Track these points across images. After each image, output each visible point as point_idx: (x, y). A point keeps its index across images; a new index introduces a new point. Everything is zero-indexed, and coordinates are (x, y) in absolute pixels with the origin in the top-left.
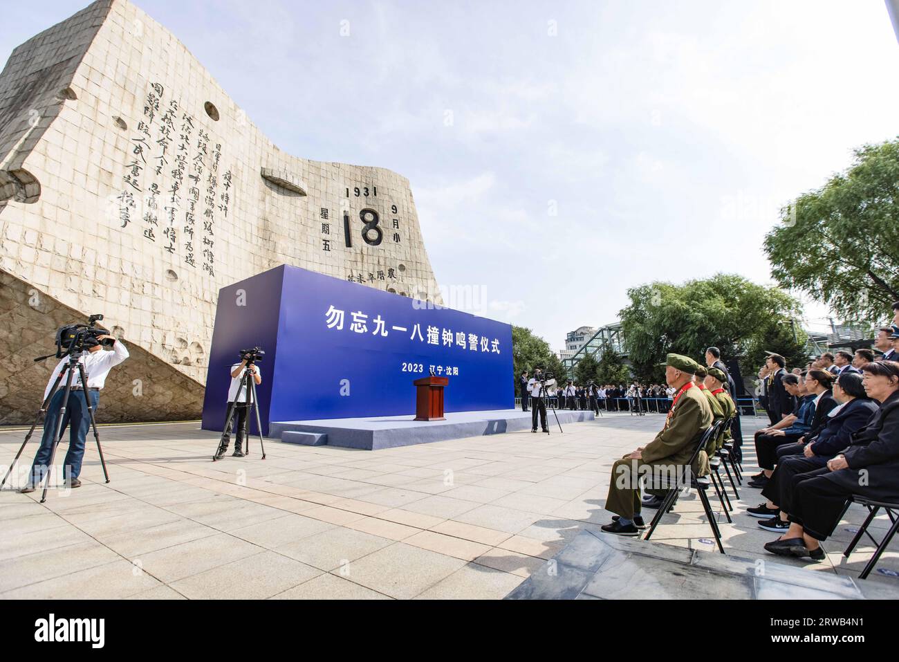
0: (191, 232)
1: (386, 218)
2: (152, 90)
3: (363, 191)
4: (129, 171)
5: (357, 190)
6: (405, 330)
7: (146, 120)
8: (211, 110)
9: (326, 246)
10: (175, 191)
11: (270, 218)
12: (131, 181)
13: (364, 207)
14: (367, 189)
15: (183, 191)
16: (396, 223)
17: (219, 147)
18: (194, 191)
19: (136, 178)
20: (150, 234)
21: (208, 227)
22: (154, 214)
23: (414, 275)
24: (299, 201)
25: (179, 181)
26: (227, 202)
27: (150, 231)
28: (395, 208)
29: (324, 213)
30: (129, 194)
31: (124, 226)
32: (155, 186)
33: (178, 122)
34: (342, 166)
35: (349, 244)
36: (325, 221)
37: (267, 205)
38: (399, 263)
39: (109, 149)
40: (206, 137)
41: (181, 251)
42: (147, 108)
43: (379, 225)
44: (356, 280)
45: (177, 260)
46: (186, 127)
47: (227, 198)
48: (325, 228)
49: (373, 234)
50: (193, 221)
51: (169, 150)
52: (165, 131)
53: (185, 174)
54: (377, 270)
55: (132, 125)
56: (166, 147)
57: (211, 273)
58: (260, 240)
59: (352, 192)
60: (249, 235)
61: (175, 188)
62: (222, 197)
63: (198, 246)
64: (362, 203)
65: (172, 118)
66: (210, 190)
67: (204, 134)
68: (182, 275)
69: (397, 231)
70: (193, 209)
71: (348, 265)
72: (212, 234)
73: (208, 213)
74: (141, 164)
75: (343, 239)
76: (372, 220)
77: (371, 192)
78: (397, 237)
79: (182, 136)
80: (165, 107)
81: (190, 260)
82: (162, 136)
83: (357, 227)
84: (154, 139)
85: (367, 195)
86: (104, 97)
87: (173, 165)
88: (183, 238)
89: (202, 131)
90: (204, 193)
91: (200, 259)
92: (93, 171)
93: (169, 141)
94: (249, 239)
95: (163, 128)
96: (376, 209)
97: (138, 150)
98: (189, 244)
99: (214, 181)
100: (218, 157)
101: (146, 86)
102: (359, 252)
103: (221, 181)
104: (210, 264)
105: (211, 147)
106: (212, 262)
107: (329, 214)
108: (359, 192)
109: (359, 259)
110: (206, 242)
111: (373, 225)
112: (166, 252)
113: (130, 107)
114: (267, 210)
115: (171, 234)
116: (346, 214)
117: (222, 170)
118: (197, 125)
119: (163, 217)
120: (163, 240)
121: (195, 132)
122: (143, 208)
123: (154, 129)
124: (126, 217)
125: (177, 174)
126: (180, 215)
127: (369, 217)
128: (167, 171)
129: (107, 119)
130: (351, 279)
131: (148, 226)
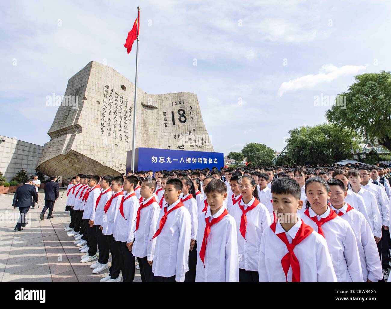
0: (121, 130)
1: (187, 112)
2: (105, 88)
3: (178, 103)
4: (102, 117)
5: (176, 103)
6: (178, 160)
7: (105, 99)
8: (123, 88)
9: (166, 126)
10: (115, 119)
11: (146, 119)
12: (103, 119)
13: (179, 108)
14: (180, 101)
15: (118, 118)
16: (191, 113)
17: (127, 99)
18: (121, 117)
19: (104, 118)
20: (109, 134)
21: (126, 128)
22: (110, 127)
23: (199, 132)
24: (155, 111)
25: (116, 115)
26: (131, 117)
27: (109, 133)
28: (191, 107)
29: (165, 114)
30: (103, 124)
31: (102, 134)
32: (109, 119)
33: (114, 96)
34: (170, 94)
35: (174, 124)
36: (165, 117)
37: (144, 115)
38: (193, 128)
39: (96, 111)
40: (123, 98)
41: (118, 137)
42: (105, 95)
43: (185, 115)
44: (177, 137)
45: (117, 140)
46: (116, 96)
47: (131, 116)
48: (165, 119)
49: (183, 119)
50: (121, 127)
51: (112, 106)
52: (110, 100)
53: (117, 112)
54: (184, 132)
55: (101, 102)
56: (111, 105)
57: (128, 142)
58: (143, 127)
59: (175, 104)
60: (139, 127)
61: (115, 118)
62: (129, 116)
63: (123, 134)
64: (178, 107)
65: (112, 95)
66: (125, 115)
67: (122, 97)
68: (119, 145)
69: (192, 116)
70: (120, 123)
71: (174, 131)
72: (127, 129)
73: (125, 123)
74: (105, 113)
75: (172, 122)
76: (182, 113)
77: (182, 102)
78: (192, 119)
79: (115, 100)
80: (109, 92)
81: (121, 139)
82: (110, 102)
83: (177, 116)
84: (108, 104)
85: (180, 104)
86: (93, 96)
87: (114, 110)
88: (118, 133)
89: (121, 96)
90: (123, 117)
91: (124, 138)
92: (93, 119)
93: (112, 103)
94: (139, 128)
95: (110, 99)
96: (184, 109)
97: (104, 109)
98: (120, 134)
99: (126, 112)
100: (127, 103)
101: (104, 88)
102: (178, 126)
103: (129, 111)
104: (127, 139)
105: (124, 100)
106: (128, 138)
107: (166, 114)
108: (177, 103)
109: (178, 129)
110: (126, 132)
111: (183, 115)
112: (114, 139)
113: (100, 96)
114: (144, 117)
115: (115, 133)
116: (173, 112)
117: (128, 107)
118: (119, 94)
119: (112, 128)
120: (113, 135)
121: (119, 97)
122: (107, 127)
123: (107, 101)
124: (103, 131)
125: (115, 113)
126: (117, 126)
127: (181, 112)
128: (112, 113)
129: (95, 103)
130: (175, 137)
131: (109, 132)
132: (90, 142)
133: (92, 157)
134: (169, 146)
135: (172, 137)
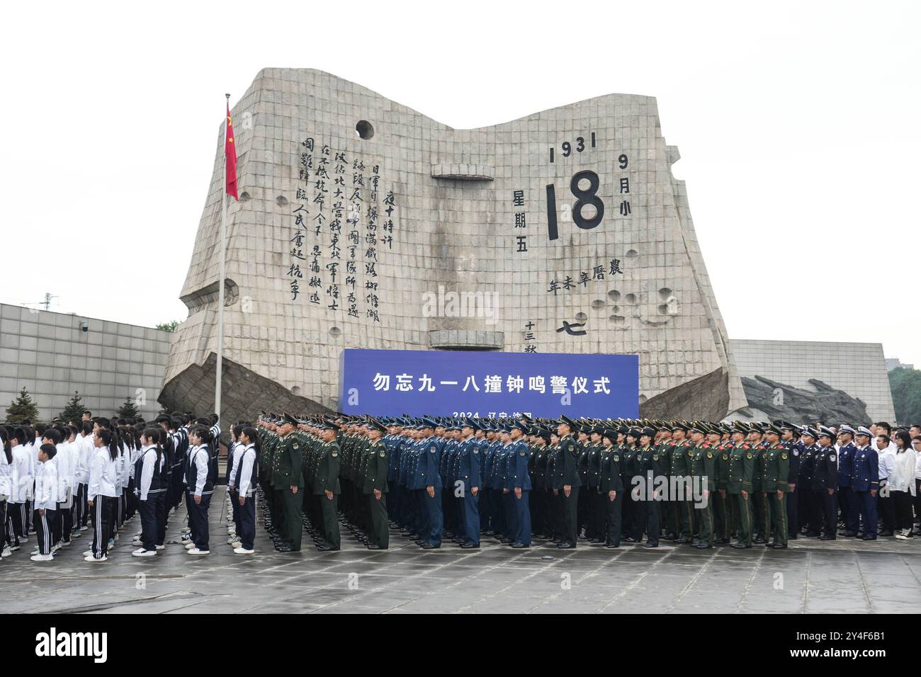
0: (353, 282)
1: (610, 180)
2: (304, 150)
3: (575, 145)
4: (294, 245)
5: (567, 147)
7: (302, 185)
8: (364, 129)
9: (522, 247)
10: (334, 245)
11: (449, 228)
12: (297, 253)
13: (577, 170)
14: (581, 140)
15: (344, 242)
16: (624, 185)
17: (376, 169)
18: (354, 236)
19: (300, 248)
20: (315, 298)
21: (371, 270)
22: (319, 276)
23: (652, 263)
24: (484, 191)
25: (337, 232)
26: (391, 230)
27: (316, 295)
28: (623, 159)
29: (518, 198)
30: (296, 266)
31: (294, 299)
32: (316, 248)
33: (331, 168)
34: (542, 116)
35: (553, 234)
36: (519, 210)
37: (441, 212)
38: (627, 248)
39: (277, 231)
40: (362, 167)
41: (344, 304)
42: (301, 172)
43: (598, 194)
44: (562, 286)
45: (340, 315)
46: (340, 167)
47: (391, 225)
48: (520, 220)
49: (589, 211)
50: (354, 269)
51: (326, 204)
52: (320, 185)
53: (342, 220)
54: (593, 265)
55: (291, 197)
56: (322, 202)
57: (376, 319)
58: (434, 261)
59: (559, 151)
60: (420, 259)
61: (335, 241)
62: (385, 228)
63: (361, 293)
64: (573, 165)
65: (326, 165)
66: (371, 225)
67: (359, 164)
68: (345, 329)
69: (626, 198)
70: (353, 256)
71: (551, 264)
72: (375, 275)
73: (370, 253)
74: (303, 233)
75: (545, 229)
76: (588, 189)
77: (588, 144)
78: (626, 208)
79: (337, 180)
80: (317, 159)
81: (353, 311)
82: (318, 191)
83: (566, 203)
84: (311, 198)
85: (581, 149)
86: (269, 185)
87: (330, 216)
88: (345, 291)
89: (356, 161)
90: (364, 233)
91: (362, 306)
92: (269, 256)
93: (325, 194)
94: (420, 265)
95: (318, 183)
96: (594, 169)
97: (299, 218)
98: (352, 294)
99: (374, 213)
100: (376, 181)
101: (298, 150)
102: (566, 243)
103: (384, 207)
104: (374, 309)
105: (368, 174)
106: (376, 305)
107: (526, 197)
108: (569, 149)
109: (567, 254)
110: (370, 286)
111: (588, 197)
112: (330, 312)
113: (288, 179)
114: (442, 219)
115: (334, 291)
116: (550, 189)
117: (382, 195)
118: (350, 157)
119: (326, 277)
120: (326, 300)
121: (349, 169)
122: (308, 274)
123: (310, 189)
124: (295, 291)
125: (335, 225)
126: (342, 268)
127: (584, 185)
128: (326, 227)
129: (271, 206)
130: (554, 286)
131: (312, 290)
132: (259, 328)
134: (530, 325)
135: (544, 288)
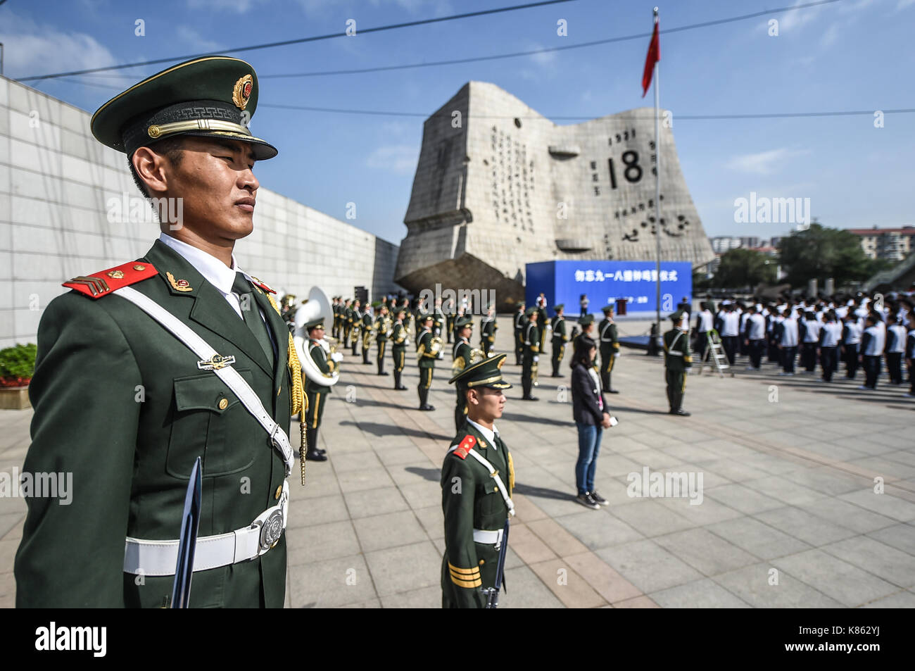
0: (521, 211)
1: (645, 156)
2: (493, 133)
3: (623, 136)
4: (493, 189)
5: (618, 137)
7: (494, 153)
8: (517, 122)
9: (597, 193)
10: (511, 189)
11: (558, 182)
12: (495, 194)
13: (625, 150)
14: (627, 134)
15: (515, 188)
16: (654, 158)
17: (524, 147)
18: (518, 185)
19: (496, 191)
20: (506, 220)
21: (527, 205)
22: (506, 207)
23: (672, 201)
24: (573, 162)
25: (511, 182)
26: (533, 182)
27: (507, 218)
28: (653, 145)
29: (593, 165)
30: (496, 202)
31: (498, 221)
32: (503, 191)
33: (505, 143)
35: (614, 185)
36: (594, 172)
37: (554, 173)
38: (658, 194)
39: (485, 180)
40: (518, 145)
41: (520, 225)
42: (493, 146)
43: (638, 163)
44: (621, 214)
45: (519, 230)
46: (509, 144)
47: (533, 179)
48: (595, 178)
49: (633, 173)
50: (520, 204)
51: (505, 165)
53: (513, 175)
54: (638, 203)
55: (490, 160)
56: (503, 164)
59: (614, 139)
60: (547, 199)
61: (511, 187)
62: (531, 181)
63: (525, 218)
64: (622, 147)
65: (503, 143)
66: (525, 179)
67: (517, 142)
68: (523, 238)
69: (655, 165)
70: (519, 196)
71: (615, 203)
72: (529, 208)
73: (526, 195)
74: (497, 182)
75: (608, 183)
76: (632, 162)
77: (631, 134)
78: (655, 171)
79: (508, 152)
80: (498, 136)
81: (523, 228)
82: (501, 158)
83: (620, 168)
84: (498, 162)
85: (626, 138)
86: (479, 152)
87: (508, 174)
88: (519, 216)
89: (515, 141)
90: (522, 183)
91: (527, 226)
92: (483, 195)
93: (504, 159)
94: (547, 202)
95: (500, 153)
96: (635, 149)
97: (494, 174)
98: (522, 219)
99: (526, 172)
100: (525, 154)
101: (490, 132)
102: (623, 191)
103: (528, 169)
104: (532, 227)
105: (521, 149)
106: (532, 225)
107: (597, 165)
108: (620, 138)
109: (623, 196)
110: (528, 214)
111: (633, 165)
112: (514, 228)
113: (487, 150)
114: (555, 177)
115: (514, 216)
116: (610, 161)
117: (528, 162)
118: (513, 139)
119: (508, 207)
120: (512, 221)
121: (512, 145)
122: (502, 207)
123: (498, 158)
124: (497, 215)
125: (510, 178)
126: (515, 203)
127: (630, 158)
128: (506, 179)
129: (481, 164)
130: (617, 215)
131: (505, 215)
132: (486, 238)
133: (492, 264)
134: (606, 236)
135: (611, 215)
